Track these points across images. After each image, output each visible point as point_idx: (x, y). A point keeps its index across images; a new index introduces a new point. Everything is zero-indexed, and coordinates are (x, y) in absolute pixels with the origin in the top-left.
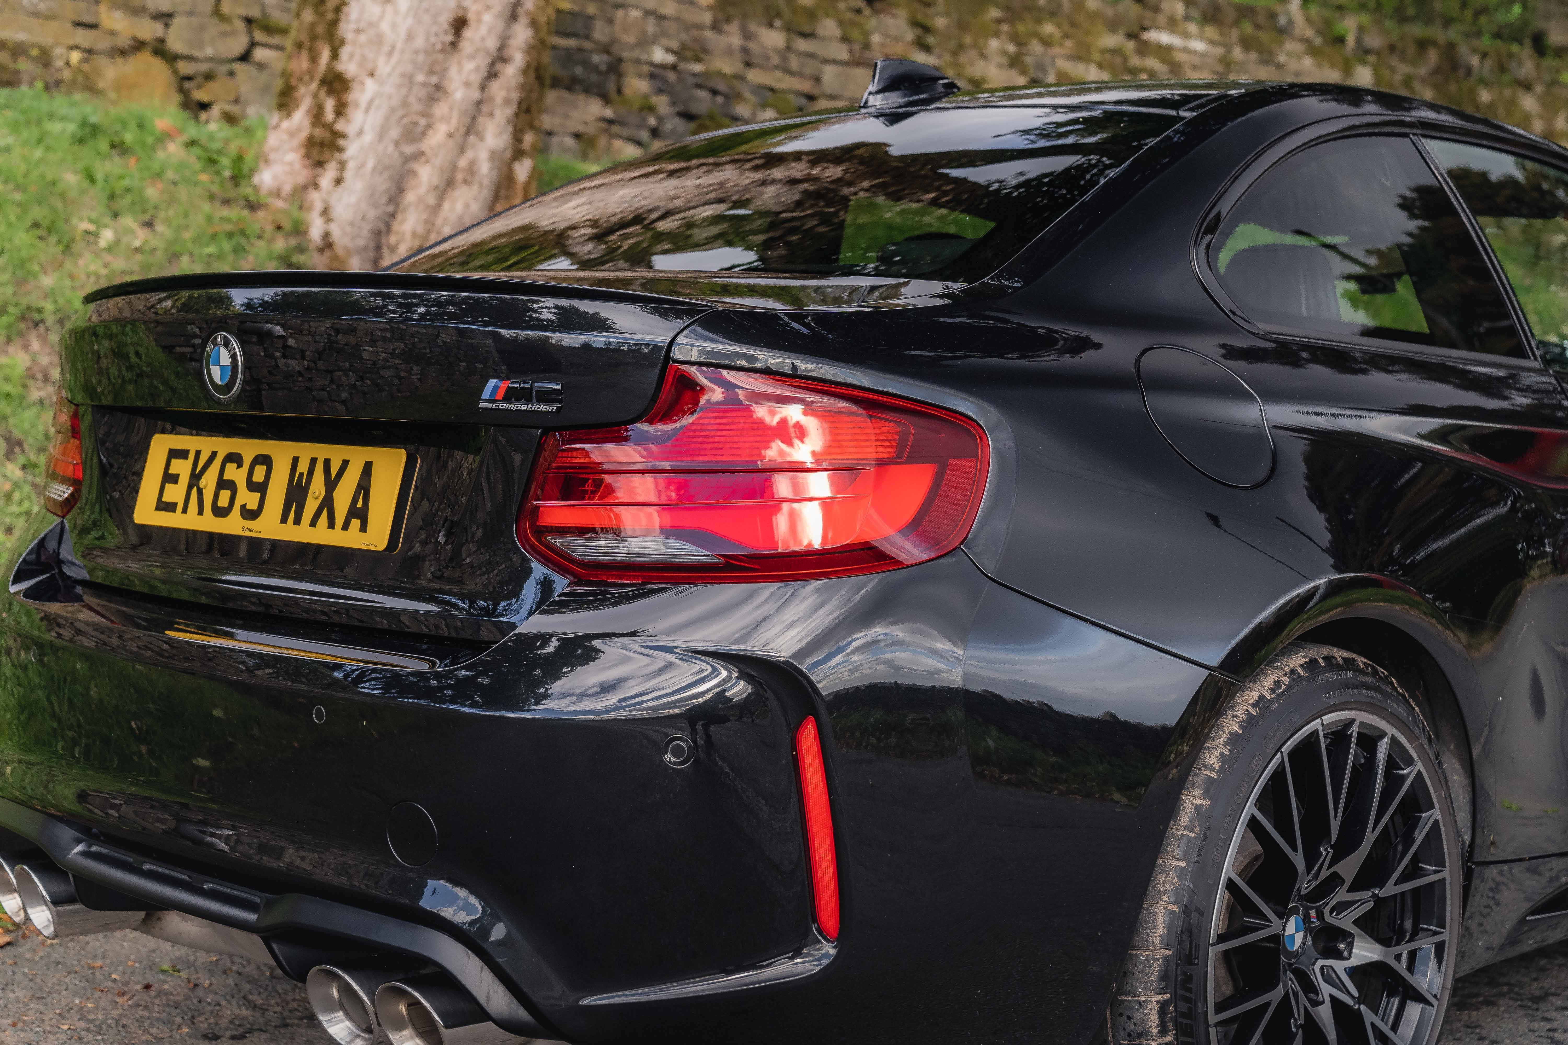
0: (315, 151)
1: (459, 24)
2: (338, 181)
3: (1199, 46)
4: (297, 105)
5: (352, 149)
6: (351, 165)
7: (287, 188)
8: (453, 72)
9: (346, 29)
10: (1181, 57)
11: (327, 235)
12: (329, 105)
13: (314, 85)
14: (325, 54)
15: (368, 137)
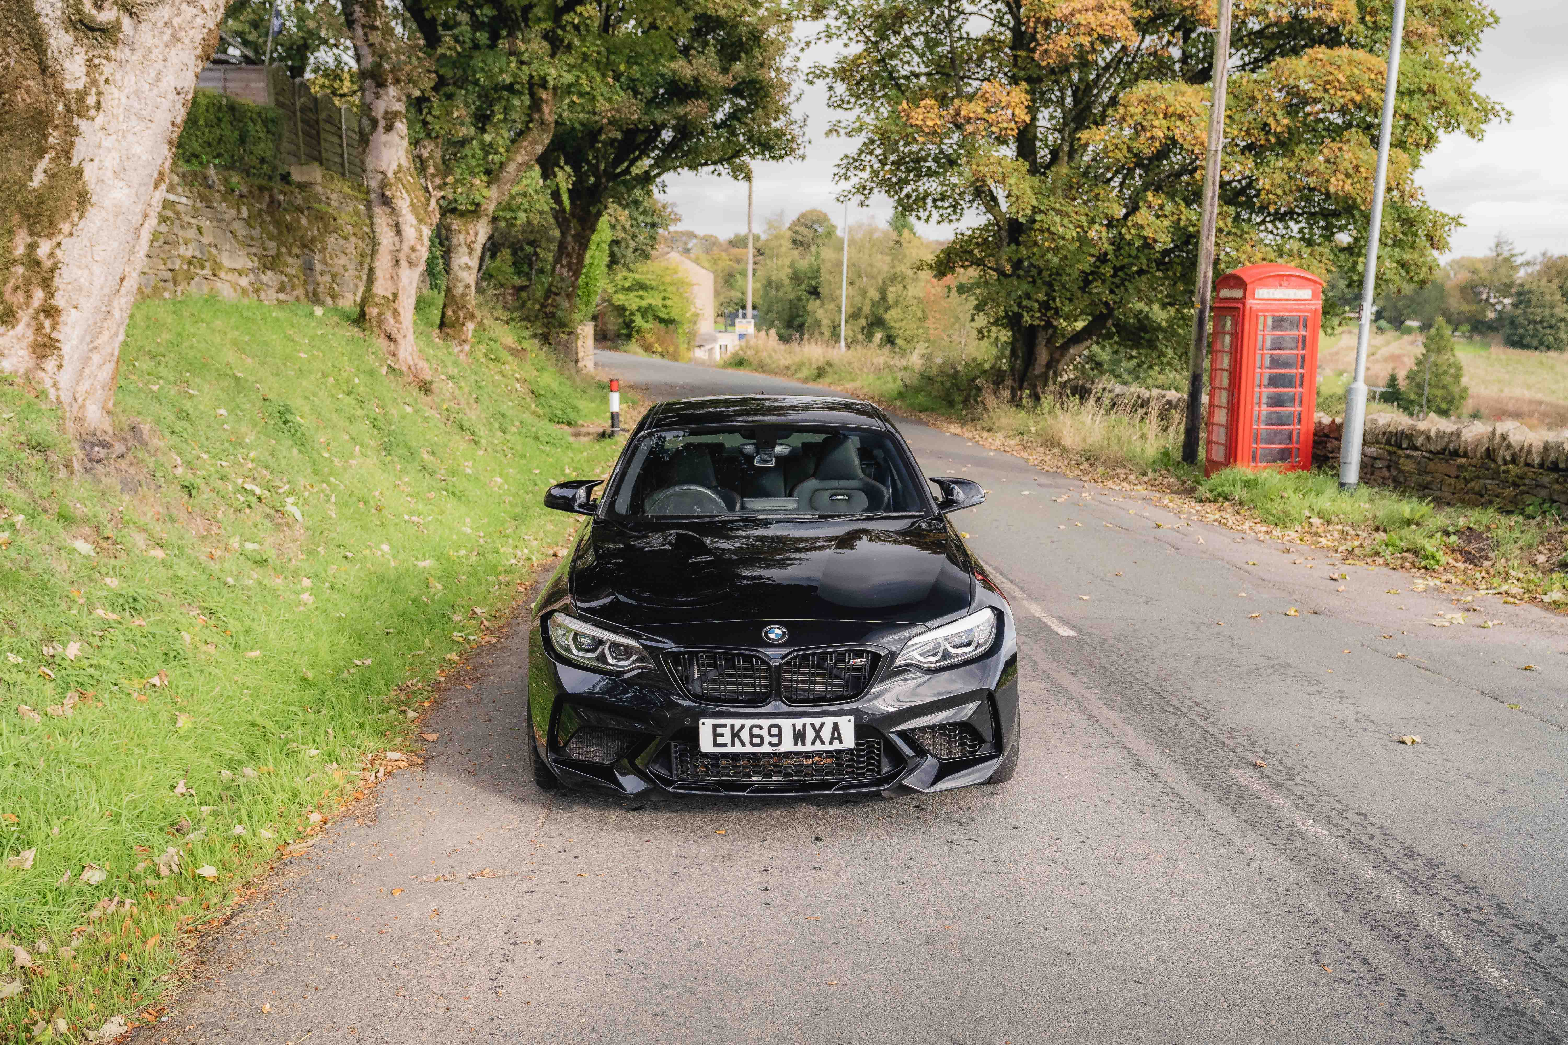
0: (39, 350)
1: (122, 280)
2: (60, 367)
3: (184, 200)
4: (18, 322)
5: (66, 349)
6: (66, 358)
7: (22, 371)
8: (115, 304)
9: (57, 281)
10: (178, 207)
11: (58, 398)
12: (47, 323)
13: (31, 311)
14: (39, 295)
15: (75, 342)
